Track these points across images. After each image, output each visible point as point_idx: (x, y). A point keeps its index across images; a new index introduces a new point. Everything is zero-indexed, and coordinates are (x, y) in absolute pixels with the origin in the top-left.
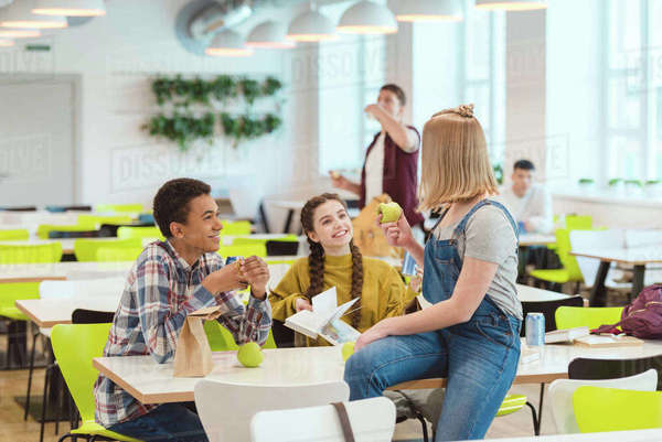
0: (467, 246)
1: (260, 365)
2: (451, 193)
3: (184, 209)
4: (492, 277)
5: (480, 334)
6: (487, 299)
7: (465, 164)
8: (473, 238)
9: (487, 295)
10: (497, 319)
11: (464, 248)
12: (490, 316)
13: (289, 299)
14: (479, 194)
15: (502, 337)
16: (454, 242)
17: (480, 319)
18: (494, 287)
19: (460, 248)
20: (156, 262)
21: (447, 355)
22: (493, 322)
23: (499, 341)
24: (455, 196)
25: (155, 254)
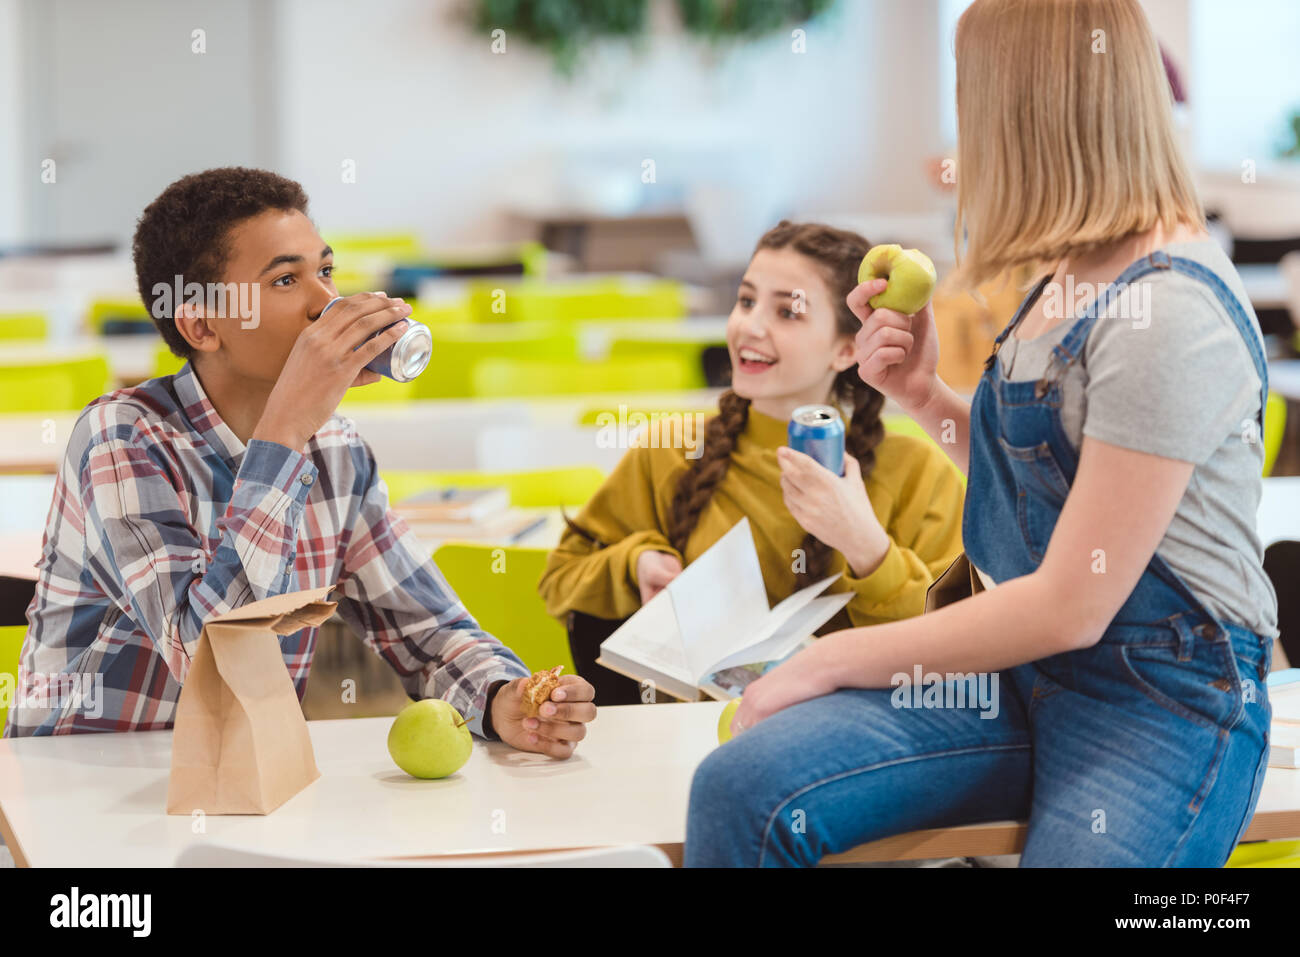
0: (1093, 404)
1: (460, 771)
2: (1040, 228)
3: (212, 259)
4: (1174, 502)
5: (1133, 683)
6: (1157, 569)
7: (1085, 131)
8: (1110, 379)
9: (1155, 559)
10: (1187, 636)
11: (1084, 406)
12: (1166, 626)
13: (618, 552)
14: (1133, 234)
15: (1202, 694)
16: (1051, 389)
17: (1136, 635)
18: (1180, 532)
19: (1070, 410)
20: (118, 445)
21: (1032, 750)
22: (1176, 646)
23: (1195, 707)
24: (1053, 237)
25: (112, 422)
